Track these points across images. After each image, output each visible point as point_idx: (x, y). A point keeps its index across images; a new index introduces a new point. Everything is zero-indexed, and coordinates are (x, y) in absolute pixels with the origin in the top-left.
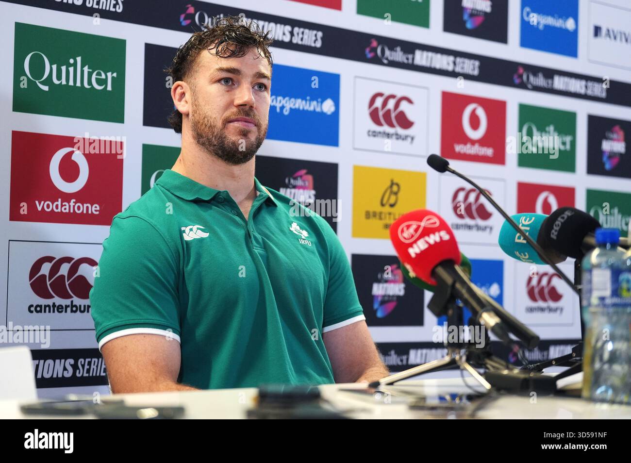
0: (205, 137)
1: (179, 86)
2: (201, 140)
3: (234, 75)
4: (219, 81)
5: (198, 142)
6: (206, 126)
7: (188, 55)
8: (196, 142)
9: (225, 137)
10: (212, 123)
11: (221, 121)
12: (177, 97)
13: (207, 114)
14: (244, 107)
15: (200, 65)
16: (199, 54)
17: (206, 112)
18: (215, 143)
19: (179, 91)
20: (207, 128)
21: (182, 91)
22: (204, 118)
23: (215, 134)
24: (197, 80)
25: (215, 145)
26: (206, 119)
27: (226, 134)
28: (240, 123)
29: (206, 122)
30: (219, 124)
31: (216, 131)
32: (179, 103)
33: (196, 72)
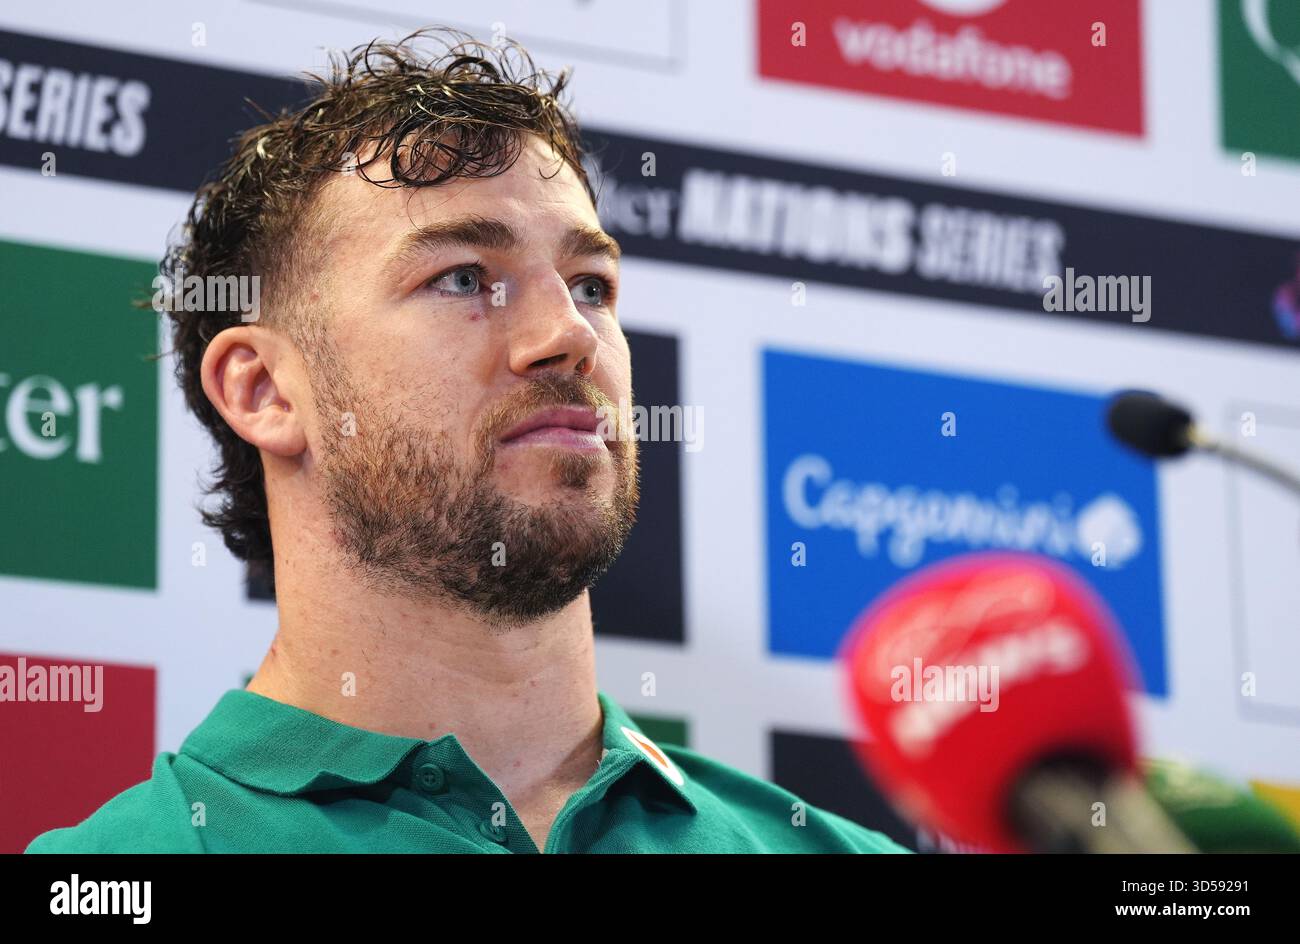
0: (405, 521)
1: (232, 347)
2: (380, 545)
3: (489, 251)
4: (430, 284)
5: (366, 555)
6: (401, 474)
7: (256, 210)
8: (355, 557)
9: (497, 506)
10: (433, 458)
11: (473, 438)
12: (235, 392)
13: (402, 427)
14: (555, 369)
15: (329, 238)
16: (309, 195)
17: (395, 418)
18: (454, 537)
19: (236, 368)
20: (411, 482)
21: (255, 363)
22: (390, 446)
23: (452, 497)
24: (326, 302)
25: (453, 546)
26: (400, 449)
27: (501, 491)
28: (553, 434)
29: (401, 459)
30: (465, 453)
31: (453, 486)
32: (249, 416)
33: (316, 268)
